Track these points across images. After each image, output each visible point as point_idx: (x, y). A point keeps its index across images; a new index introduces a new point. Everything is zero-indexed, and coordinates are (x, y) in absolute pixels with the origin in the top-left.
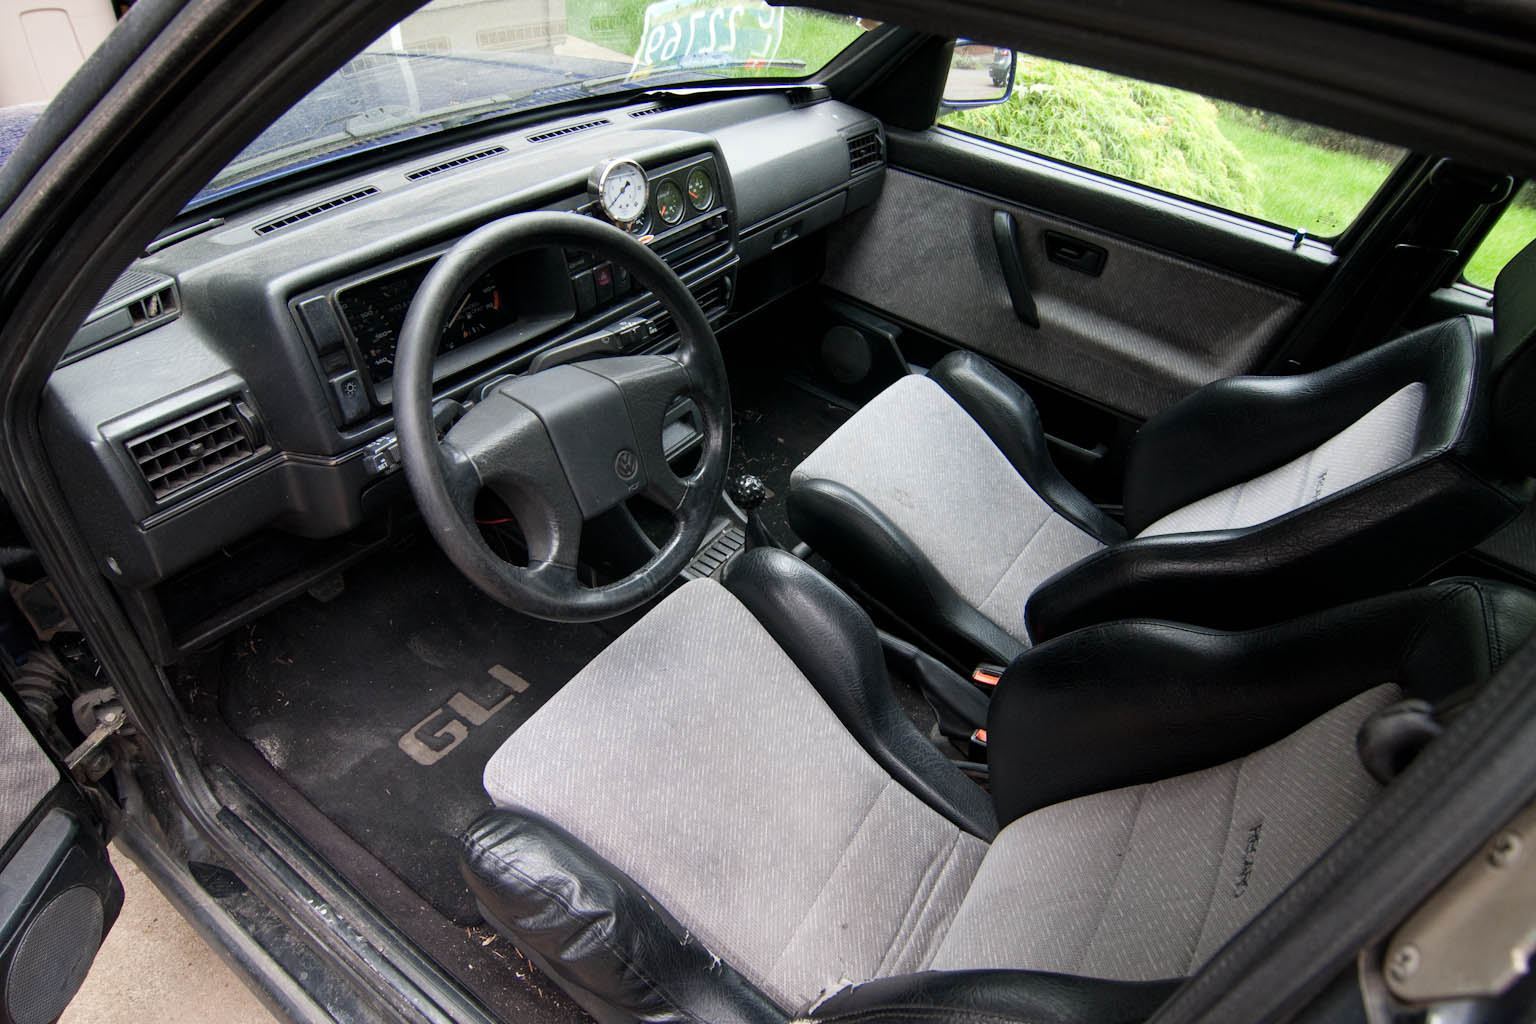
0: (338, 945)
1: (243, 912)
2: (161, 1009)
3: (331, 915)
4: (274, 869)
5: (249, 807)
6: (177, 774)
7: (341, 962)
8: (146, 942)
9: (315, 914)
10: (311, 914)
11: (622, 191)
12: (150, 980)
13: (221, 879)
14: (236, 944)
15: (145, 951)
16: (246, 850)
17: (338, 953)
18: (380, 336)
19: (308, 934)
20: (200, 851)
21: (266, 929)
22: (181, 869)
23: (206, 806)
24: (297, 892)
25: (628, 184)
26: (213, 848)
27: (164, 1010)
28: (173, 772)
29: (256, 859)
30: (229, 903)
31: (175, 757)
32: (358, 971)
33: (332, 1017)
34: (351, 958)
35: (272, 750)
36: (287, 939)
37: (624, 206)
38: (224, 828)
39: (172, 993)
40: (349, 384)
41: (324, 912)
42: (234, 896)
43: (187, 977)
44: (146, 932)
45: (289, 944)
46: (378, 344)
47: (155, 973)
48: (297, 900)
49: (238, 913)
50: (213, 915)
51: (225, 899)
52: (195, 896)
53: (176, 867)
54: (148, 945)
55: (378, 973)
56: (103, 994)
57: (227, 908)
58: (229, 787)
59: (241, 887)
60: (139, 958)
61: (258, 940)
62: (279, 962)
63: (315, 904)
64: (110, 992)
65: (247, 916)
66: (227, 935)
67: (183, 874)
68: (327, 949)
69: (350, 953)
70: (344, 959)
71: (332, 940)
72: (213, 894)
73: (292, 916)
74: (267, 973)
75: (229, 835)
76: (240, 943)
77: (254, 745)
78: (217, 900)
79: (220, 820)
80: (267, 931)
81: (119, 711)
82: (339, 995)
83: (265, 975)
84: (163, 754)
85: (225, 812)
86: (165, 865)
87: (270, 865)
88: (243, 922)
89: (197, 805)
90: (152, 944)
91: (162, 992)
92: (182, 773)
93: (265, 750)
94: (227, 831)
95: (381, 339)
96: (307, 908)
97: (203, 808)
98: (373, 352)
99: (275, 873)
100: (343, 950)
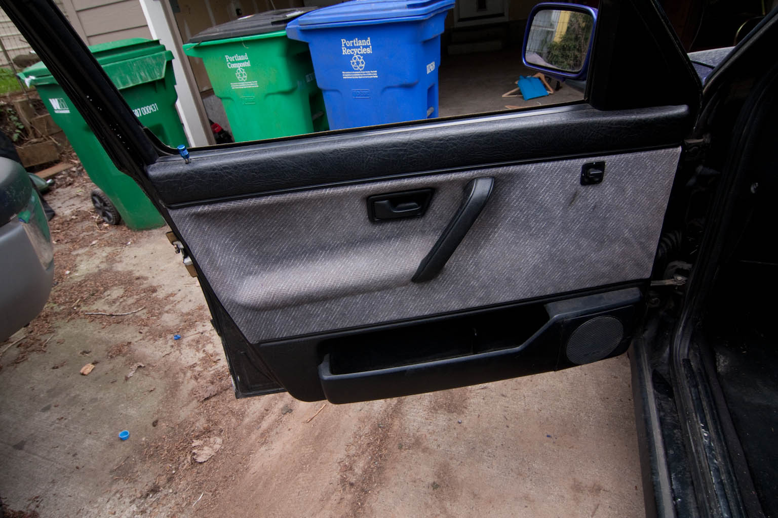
0: (701, 454)
1: (663, 405)
2: (586, 428)
3: (708, 439)
4: (694, 398)
5: (699, 369)
6: (681, 329)
7: (697, 462)
8: (599, 402)
9: (700, 431)
10: (698, 430)
12: (590, 415)
13: (664, 386)
14: (650, 414)
15: (596, 405)
16: (686, 382)
17: (699, 457)
19: (689, 437)
20: (664, 369)
21: (669, 419)
22: (649, 369)
23: (681, 352)
24: (698, 416)
26: (671, 370)
27: (586, 429)
28: (680, 326)
29: (688, 389)
30: (660, 397)
31: (687, 319)
32: (703, 474)
33: (671, 480)
34: (704, 465)
35: (723, 363)
36: (675, 431)
38: (682, 365)
39: (593, 427)
41: (706, 435)
42: (664, 396)
43: (603, 428)
44: (601, 399)
45: (674, 434)
47: (594, 415)
48: (695, 419)
49: (661, 404)
50: (649, 396)
51: (659, 394)
52: (647, 384)
53: (647, 368)
54: (598, 404)
55: (713, 484)
56: (572, 404)
57: (656, 397)
58: (696, 355)
59: (670, 394)
60: (592, 405)
61: (662, 421)
62: (664, 437)
63: (703, 428)
64: (574, 405)
65: (664, 407)
66: (649, 408)
67: (648, 373)
68: (694, 451)
69: (705, 463)
70: (700, 462)
71: (699, 449)
72: (655, 387)
73: (688, 424)
74: (655, 437)
75: (683, 370)
76: (652, 416)
77: (716, 354)
78: (655, 391)
79: (683, 362)
80: (669, 421)
81: (685, 279)
82: (682, 475)
83: (653, 436)
84: (684, 314)
85: (687, 362)
86: (643, 364)
87: (693, 395)
88: (660, 409)
89: (678, 348)
90: (600, 404)
91: (591, 423)
92: (683, 330)
93: (719, 360)
94: (683, 369)
96: (697, 427)
97: (679, 351)
99: (693, 400)
100: (702, 458)
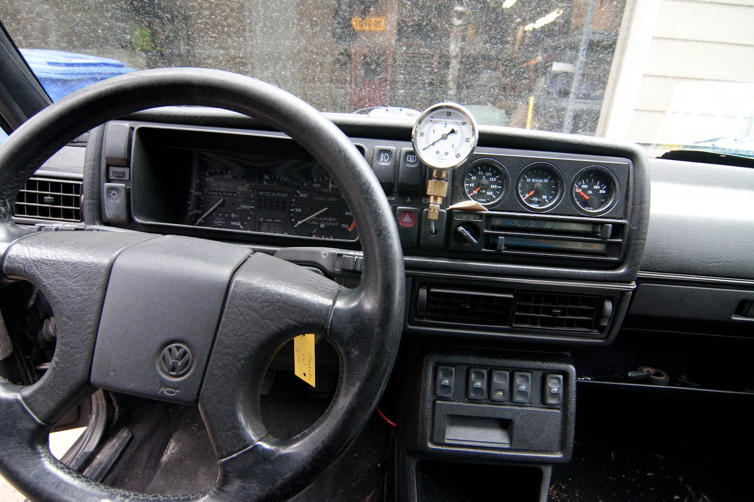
11: (444, 137)
18: (244, 207)
25: (453, 132)
37: (442, 153)
40: (114, 192)
46: (239, 211)
95: (243, 209)
98: (233, 215)
